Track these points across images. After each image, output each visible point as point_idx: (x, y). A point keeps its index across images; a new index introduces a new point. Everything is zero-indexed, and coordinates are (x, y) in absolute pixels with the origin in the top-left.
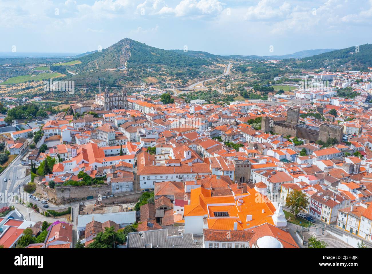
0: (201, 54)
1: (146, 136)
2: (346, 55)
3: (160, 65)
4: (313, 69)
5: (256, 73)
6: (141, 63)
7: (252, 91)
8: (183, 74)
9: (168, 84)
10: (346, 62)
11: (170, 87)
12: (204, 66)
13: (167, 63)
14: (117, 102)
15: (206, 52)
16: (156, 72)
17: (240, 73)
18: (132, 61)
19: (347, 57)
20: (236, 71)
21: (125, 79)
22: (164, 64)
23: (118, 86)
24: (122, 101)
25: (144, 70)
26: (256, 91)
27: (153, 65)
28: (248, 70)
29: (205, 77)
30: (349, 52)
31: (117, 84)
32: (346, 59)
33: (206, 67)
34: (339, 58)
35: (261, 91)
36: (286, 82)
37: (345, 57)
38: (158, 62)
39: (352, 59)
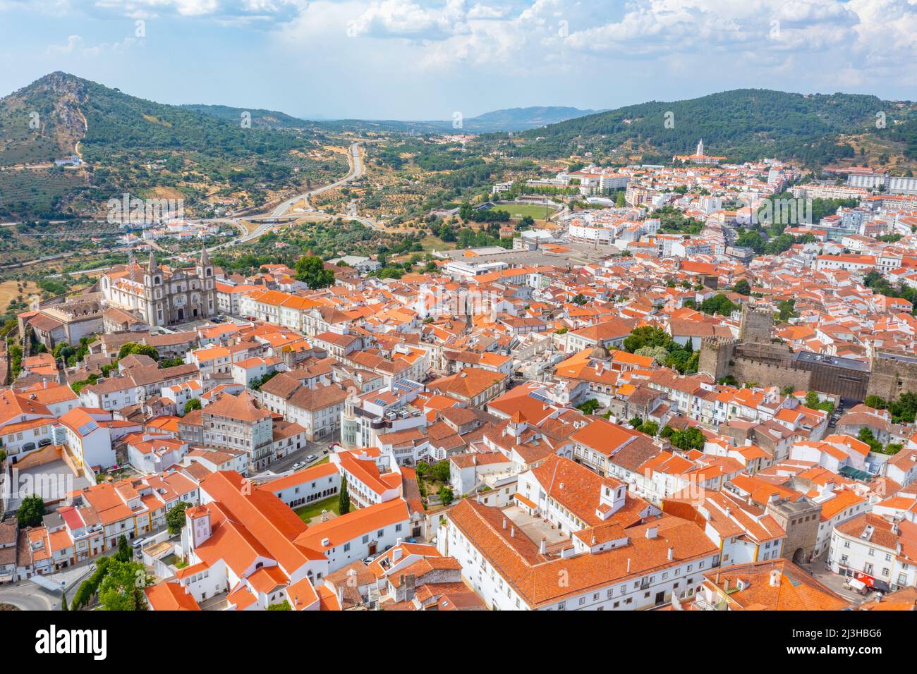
0: (270, 119)
1: (390, 426)
2: (617, 127)
3: (178, 151)
4: (555, 158)
5: (430, 170)
6: (123, 146)
7: (456, 222)
8: (248, 176)
9: (217, 205)
10: (622, 143)
11: (223, 215)
12: (294, 152)
13: (195, 145)
14: (185, 296)
15: (281, 113)
16: (174, 171)
17: (390, 169)
18: (95, 142)
19: (619, 130)
20: (379, 164)
21: (86, 196)
22: (189, 148)
23: (68, 217)
24: (199, 290)
25: (136, 167)
26: (466, 222)
27: (159, 153)
28: (406, 161)
29: (309, 184)
30: (621, 119)
31: (65, 211)
32: (620, 135)
33: (301, 155)
34: (603, 133)
35: (478, 221)
36: (524, 196)
37: (615, 130)
38: (171, 144)
39: (630, 136)
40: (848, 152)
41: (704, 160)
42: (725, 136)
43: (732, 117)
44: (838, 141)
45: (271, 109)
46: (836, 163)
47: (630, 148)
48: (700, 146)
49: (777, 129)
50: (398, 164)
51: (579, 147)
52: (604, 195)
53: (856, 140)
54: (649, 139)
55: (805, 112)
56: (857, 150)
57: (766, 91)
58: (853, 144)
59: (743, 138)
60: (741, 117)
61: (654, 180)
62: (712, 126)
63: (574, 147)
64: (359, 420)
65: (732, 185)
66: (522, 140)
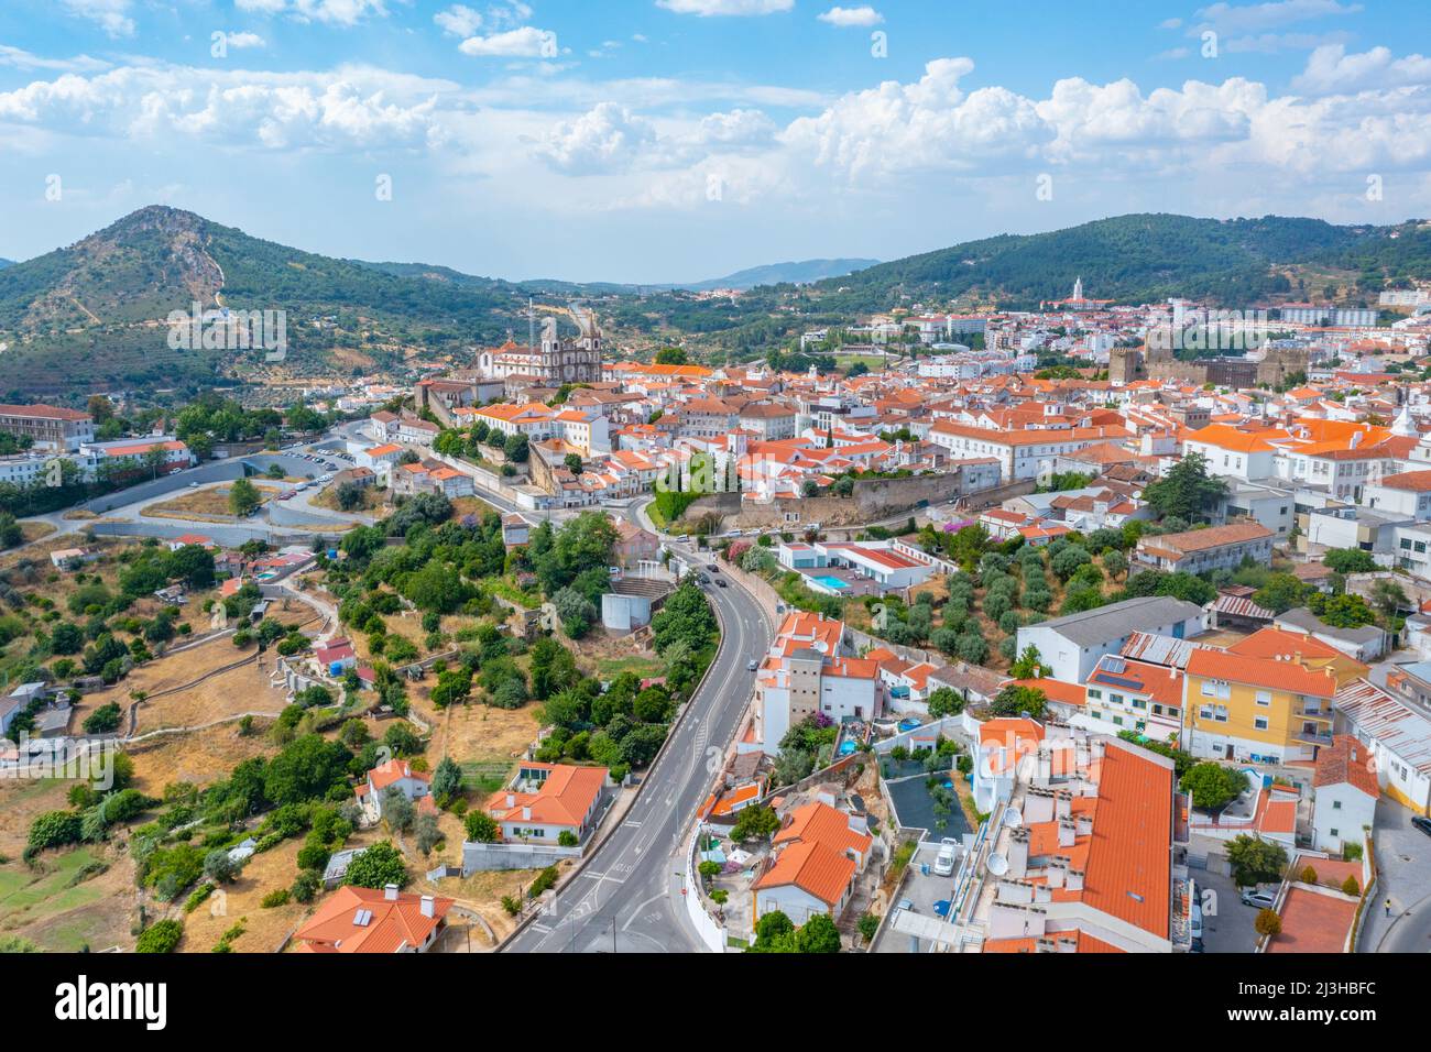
0: (433, 276)
1: (849, 412)
2: (954, 270)
3: (346, 306)
5: (695, 332)
6: (275, 298)
8: (450, 337)
12: (497, 311)
13: (366, 298)
14: (573, 369)
16: (349, 329)
17: (637, 331)
18: (239, 293)
19: (959, 273)
20: (620, 324)
21: (251, 358)
22: (358, 303)
23: (235, 383)
24: (585, 364)
25: (301, 324)
27: (324, 308)
28: (656, 322)
30: (959, 258)
31: (228, 374)
32: (960, 281)
33: (506, 314)
34: (935, 279)
36: (846, 345)
37: (952, 274)
38: (335, 297)
39: (976, 282)
40: (1281, 286)
41: (1085, 305)
42: (1111, 277)
43: (1120, 251)
44: (1268, 272)
45: (432, 263)
46: (1266, 299)
47: (976, 298)
48: (1078, 285)
49: (1185, 266)
50: (646, 326)
51: (903, 297)
52: (954, 341)
53: (1292, 270)
54: (1002, 285)
55: (1224, 243)
56: (1294, 283)
57: (1166, 216)
58: (1288, 275)
59: (1137, 279)
60: (1133, 252)
61: (1019, 324)
62: (1092, 265)
63: (897, 298)
64: (815, 417)
65: (1126, 328)
66: (818, 293)
